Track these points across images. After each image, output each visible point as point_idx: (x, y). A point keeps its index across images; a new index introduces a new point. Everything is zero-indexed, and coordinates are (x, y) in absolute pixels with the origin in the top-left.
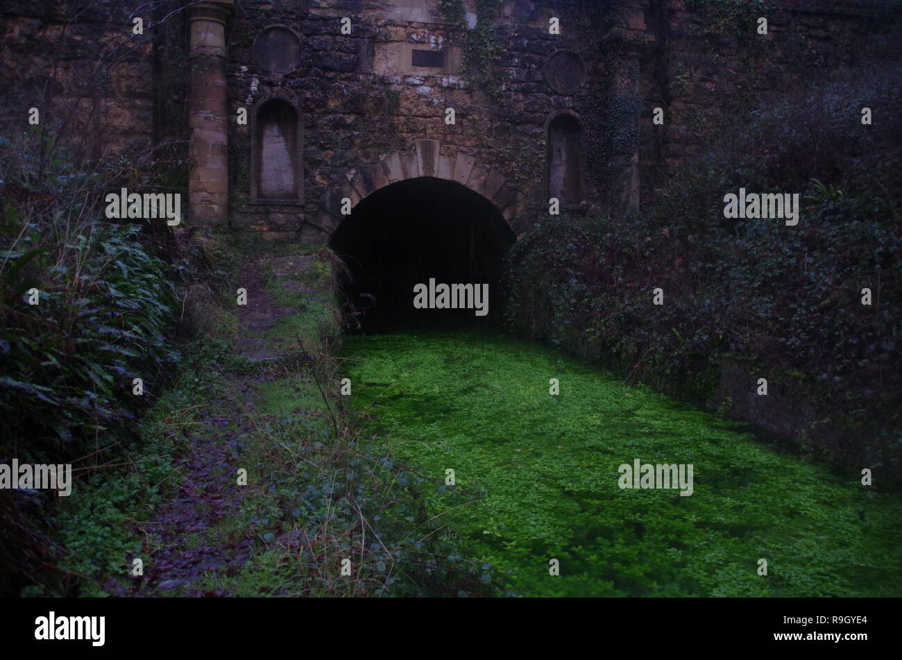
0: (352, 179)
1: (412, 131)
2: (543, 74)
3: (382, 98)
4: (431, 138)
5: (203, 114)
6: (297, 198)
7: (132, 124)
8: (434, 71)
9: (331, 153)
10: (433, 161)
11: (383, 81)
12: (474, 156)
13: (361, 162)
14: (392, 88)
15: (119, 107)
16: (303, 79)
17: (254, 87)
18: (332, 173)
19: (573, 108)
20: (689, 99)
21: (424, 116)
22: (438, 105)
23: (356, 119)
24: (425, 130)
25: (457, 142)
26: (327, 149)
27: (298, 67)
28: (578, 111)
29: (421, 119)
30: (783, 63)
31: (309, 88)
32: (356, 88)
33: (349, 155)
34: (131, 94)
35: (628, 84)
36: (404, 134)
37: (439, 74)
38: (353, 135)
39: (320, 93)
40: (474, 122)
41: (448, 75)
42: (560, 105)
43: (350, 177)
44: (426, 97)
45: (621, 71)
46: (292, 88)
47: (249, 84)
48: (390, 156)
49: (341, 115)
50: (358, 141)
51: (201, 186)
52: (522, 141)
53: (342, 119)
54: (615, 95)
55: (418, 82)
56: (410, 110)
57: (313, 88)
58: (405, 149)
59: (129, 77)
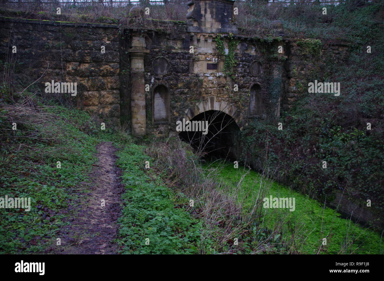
0: (187, 113)
1: (207, 94)
2: (249, 69)
3: (197, 82)
4: (213, 96)
5: (139, 95)
6: (168, 121)
7: (113, 100)
8: (214, 71)
9: (180, 104)
10: (214, 103)
11: (197, 76)
12: (226, 101)
13: (190, 106)
14: (200, 78)
15: (108, 94)
16: (169, 77)
17: (152, 81)
18: (180, 111)
19: (259, 81)
20: (297, 77)
21: (211, 88)
22: (215, 84)
23: (188, 91)
24: (211, 93)
25: (221, 96)
26: (178, 102)
27: (168, 72)
28: (260, 83)
29: (210, 89)
30: (325, 62)
31: (172, 80)
32: (188, 79)
33: (186, 104)
34: (112, 89)
35: (278, 74)
36: (204, 95)
37: (216, 72)
38: (187, 96)
39: (175, 81)
40: (227, 89)
41: (218, 72)
42: (254, 81)
43: (186, 112)
44: (211, 81)
45: (276, 69)
46: (166, 80)
47: (151, 80)
48: (200, 104)
49: (183, 89)
50: (189, 99)
51: (138, 122)
52: (242, 94)
53: (183, 91)
54: (273, 77)
55: (209, 75)
56: (206, 86)
57: (173, 80)
58: (205, 100)
59: (111, 82)
